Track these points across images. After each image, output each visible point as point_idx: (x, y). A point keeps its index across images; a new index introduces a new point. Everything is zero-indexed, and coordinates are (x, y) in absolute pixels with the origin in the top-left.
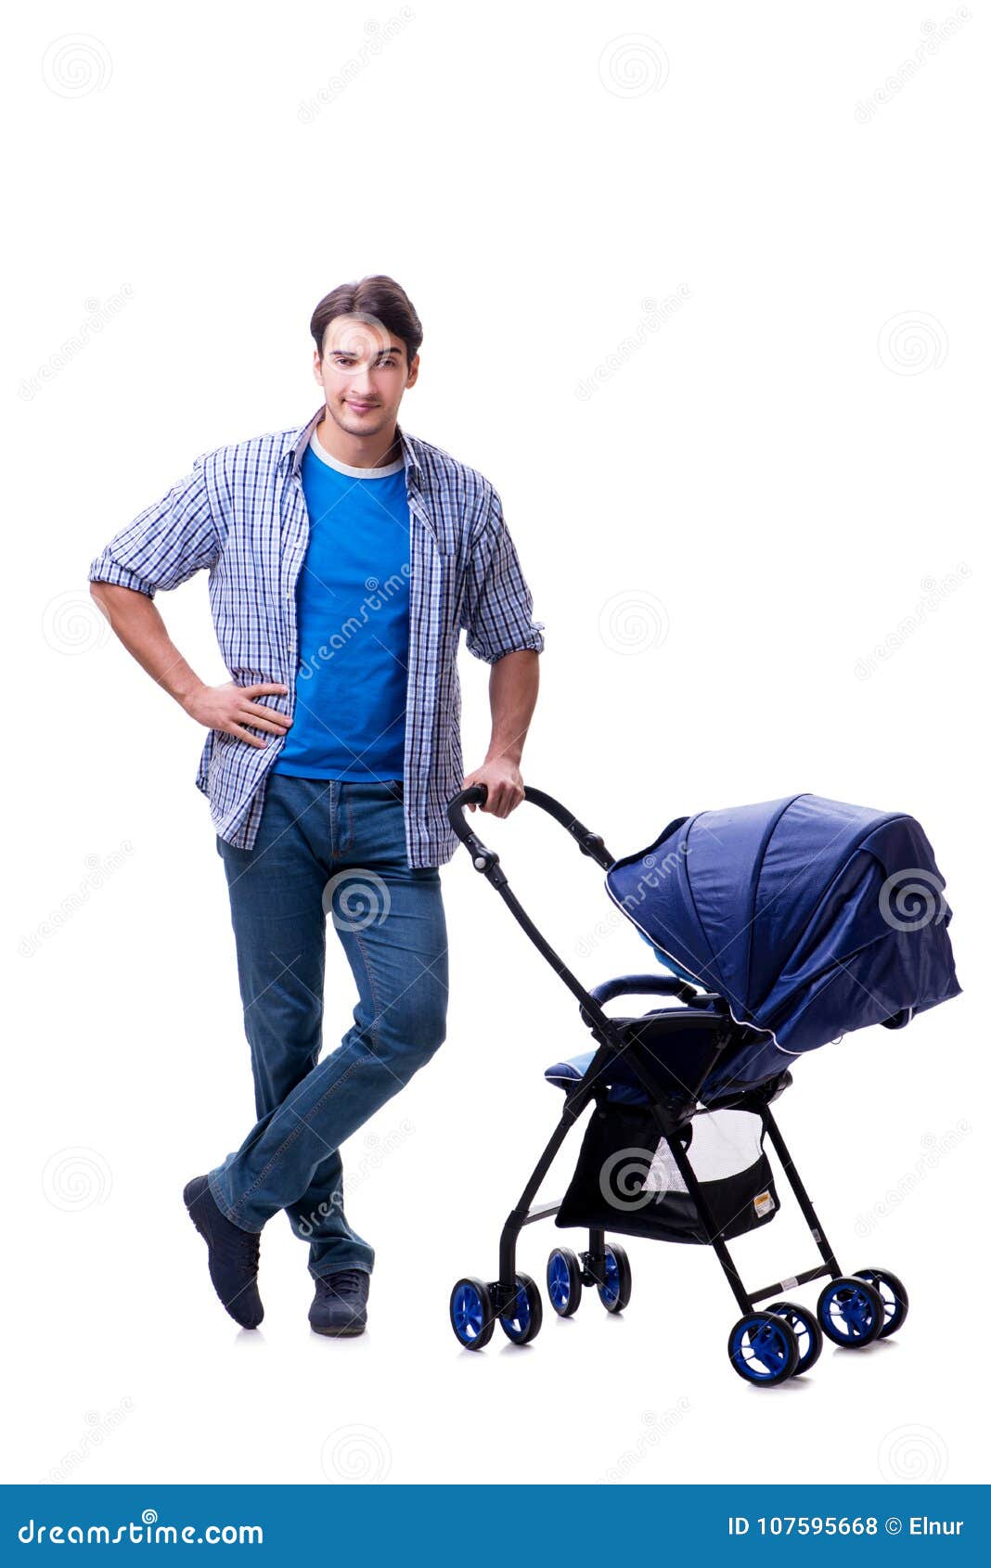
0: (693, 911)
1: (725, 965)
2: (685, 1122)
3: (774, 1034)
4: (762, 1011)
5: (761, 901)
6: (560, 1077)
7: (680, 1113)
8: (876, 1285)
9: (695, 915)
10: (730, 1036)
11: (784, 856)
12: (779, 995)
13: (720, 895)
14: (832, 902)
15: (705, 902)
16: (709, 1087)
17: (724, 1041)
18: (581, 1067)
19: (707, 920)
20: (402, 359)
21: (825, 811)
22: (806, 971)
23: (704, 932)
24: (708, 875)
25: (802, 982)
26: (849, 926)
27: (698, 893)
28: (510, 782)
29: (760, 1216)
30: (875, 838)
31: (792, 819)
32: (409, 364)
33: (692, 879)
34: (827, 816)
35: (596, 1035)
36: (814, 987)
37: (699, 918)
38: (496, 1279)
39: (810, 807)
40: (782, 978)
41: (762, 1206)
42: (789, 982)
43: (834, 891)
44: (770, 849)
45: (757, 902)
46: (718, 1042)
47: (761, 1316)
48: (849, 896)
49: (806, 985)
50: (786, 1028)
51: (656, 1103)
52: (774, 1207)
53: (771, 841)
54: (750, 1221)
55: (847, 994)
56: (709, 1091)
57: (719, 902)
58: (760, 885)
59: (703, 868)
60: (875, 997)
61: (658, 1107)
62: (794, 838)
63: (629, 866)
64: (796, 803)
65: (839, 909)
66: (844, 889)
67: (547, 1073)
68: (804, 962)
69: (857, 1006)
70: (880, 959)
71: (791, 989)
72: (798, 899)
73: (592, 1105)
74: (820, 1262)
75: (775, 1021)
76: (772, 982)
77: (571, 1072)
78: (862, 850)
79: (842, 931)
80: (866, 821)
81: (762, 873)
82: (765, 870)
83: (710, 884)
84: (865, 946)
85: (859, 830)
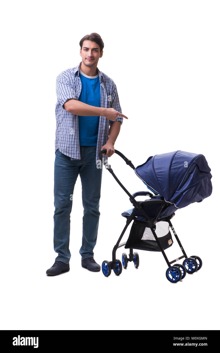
0: (156, 177)
1: (163, 189)
2: (154, 225)
3: (175, 204)
4: (172, 199)
5: (171, 174)
6: (125, 215)
7: (154, 222)
8: (195, 259)
9: (156, 178)
10: (164, 205)
11: (176, 164)
12: (176, 196)
13: (162, 173)
14: (187, 174)
15: (158, 175)
16: (160, 216)
17: (163, 206)
18: (130, 213)
19: (159, 179)
20: (99, 50)
21: (185, 154)
22: (182, 190)
23: (158, 182)
24: (159, 169)
25: (181, 192)
26: (191, 180)
27: (157, 173)
28: (112, 149)
29: (169, 245)
30: (196, 160)
31: (177, 156)
32: (101, 52)
33: (155, 170)
34: (185, 155)
35: (133, 205)
36: (184, 193)
37: (157, 179)
38: (112, 261)
39: (181, 153)
40: (176, 192)
41: (170, 243)
42: (178, 193)
43: (188, 172)
44: (173, 163)
45: (171, 175)
46: (162, 206)
47: (173, 267)
48: (191, 173)
49: (182, 193)
50: (178, 203)
51: (148, 220)
52: (172, 243)
53: (173, 161)
54: (168, 246)
55: (191, 195)
56: (160, 217)
57: (162, 175)
58: (171, 171)
59: (158, 168)
60: (198, 195)
61: (148, 221)
62: (178, 160)
63: (140, 167)
64: (178, 152)
65: (189, 176)
66: (190, 172)
67: (122, 214)
68: (181, 188)
69: (194, 197)
70: (198, 187)
71: (179, 194)
72: (180, 174)
73: (133, 221)
74: (182, 255)
75: (175, 201)
76: (174, 193)
77: (127, 214)
78: (194, 163)
79: (190, 181)
80: (194, 156)
81: (171, 168)
82: (172, 168)
83: (159, 171)
84: (195, 184)
85: (193, 158)
